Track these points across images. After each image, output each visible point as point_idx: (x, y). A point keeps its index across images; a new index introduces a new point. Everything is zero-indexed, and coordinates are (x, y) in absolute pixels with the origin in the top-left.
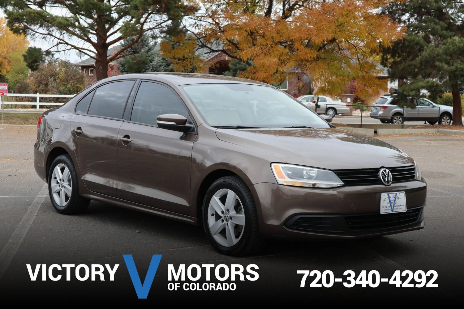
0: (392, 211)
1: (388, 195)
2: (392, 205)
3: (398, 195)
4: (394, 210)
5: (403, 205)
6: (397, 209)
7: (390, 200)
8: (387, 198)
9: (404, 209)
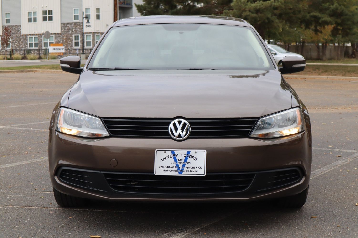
0: (180, 173)
1: (173, 152)
2: (181, 165)
3: (192, 153)
4: (183, 173)
5: (201, 168)
6: (189, 171)
7: (175, 159)
8: (171, 156)
9: (202, 172)
